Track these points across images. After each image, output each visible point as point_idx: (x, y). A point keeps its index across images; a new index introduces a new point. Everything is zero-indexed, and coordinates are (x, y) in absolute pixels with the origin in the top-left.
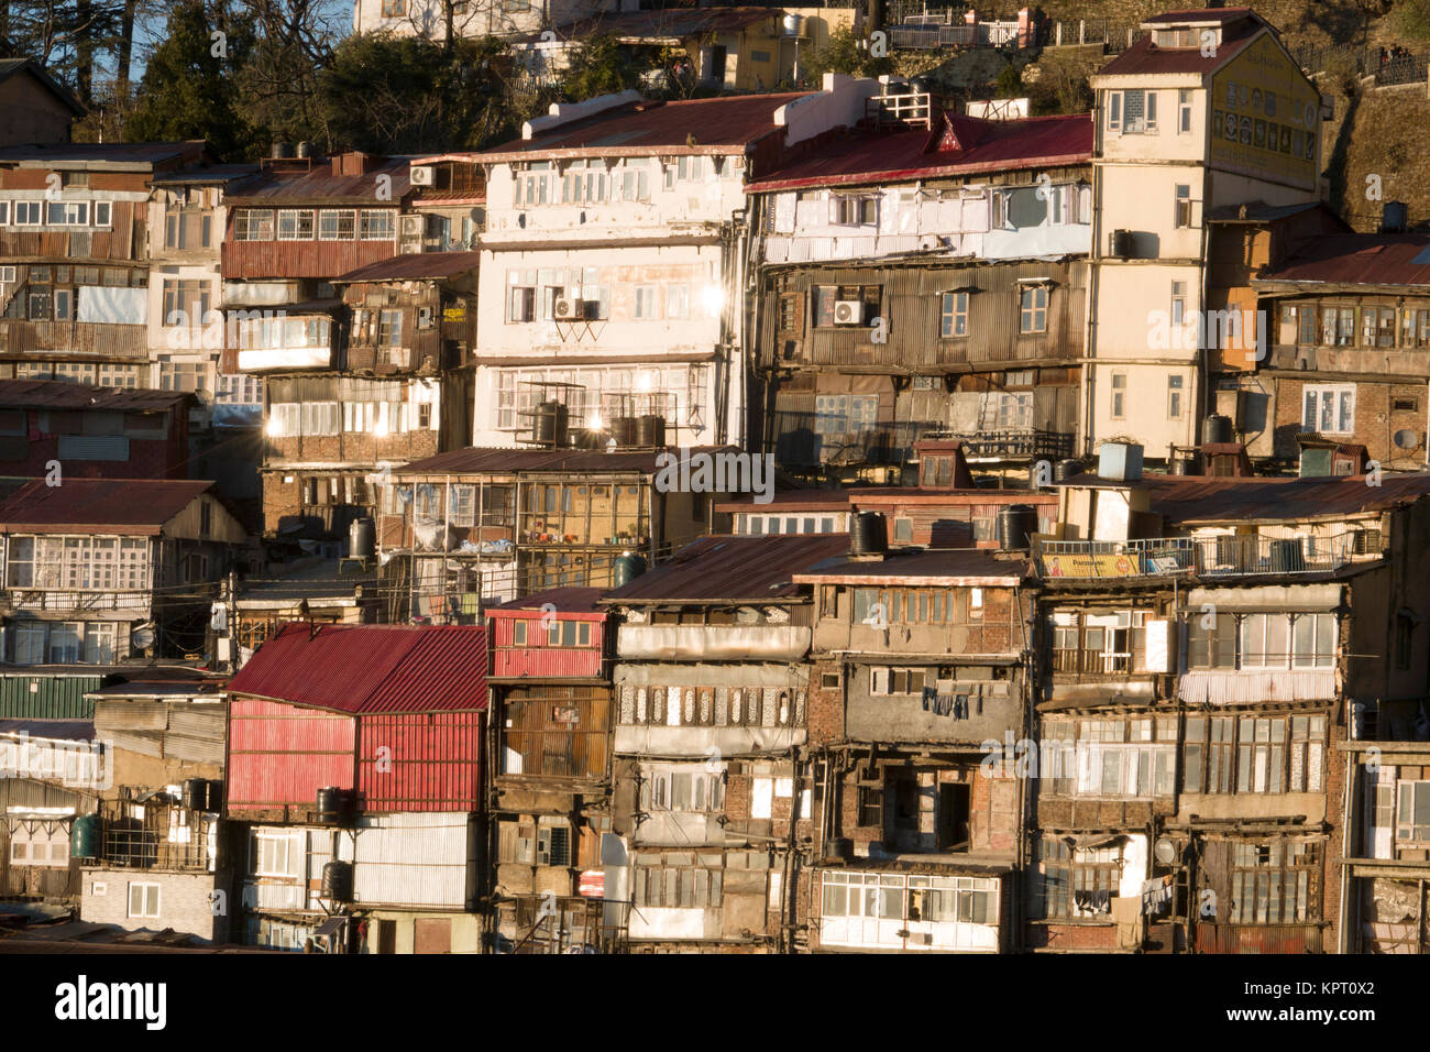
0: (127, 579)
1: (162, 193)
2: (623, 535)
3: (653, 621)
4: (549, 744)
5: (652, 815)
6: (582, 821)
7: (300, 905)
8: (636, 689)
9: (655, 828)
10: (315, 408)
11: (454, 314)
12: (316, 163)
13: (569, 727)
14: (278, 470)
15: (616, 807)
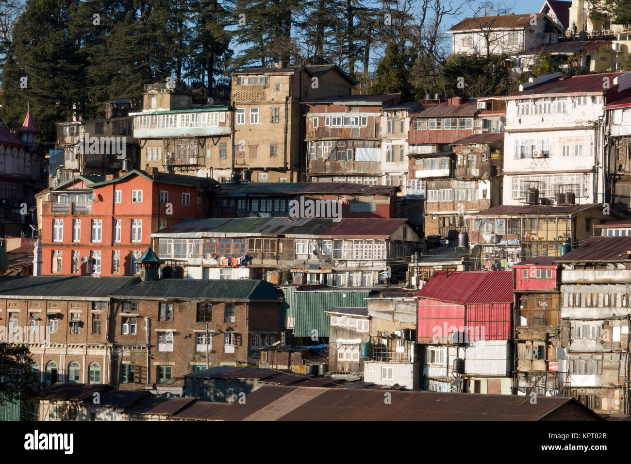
0: (377, 255)
1: (386, 113)
2: (561, 237)
3: (575, 269)
4: (536, 314)
5: (576, 341)
6: (550, 343)
7: (445, 375)
8: (569, 294)
9: (577, 345)
10: (444, 192)
11: (495, 156)
12: (442, 101)
13: (544, 308)
14: (431, 215)
15: (562, 338)
